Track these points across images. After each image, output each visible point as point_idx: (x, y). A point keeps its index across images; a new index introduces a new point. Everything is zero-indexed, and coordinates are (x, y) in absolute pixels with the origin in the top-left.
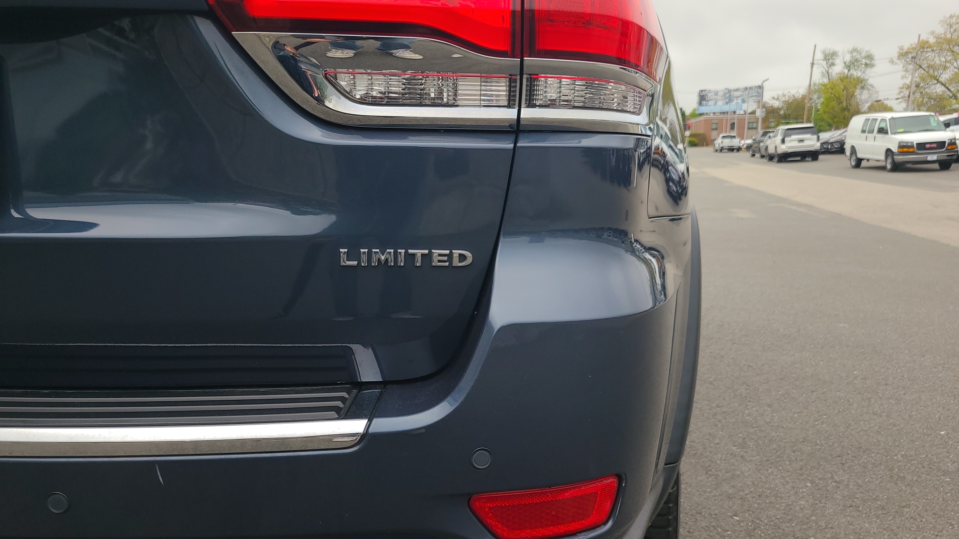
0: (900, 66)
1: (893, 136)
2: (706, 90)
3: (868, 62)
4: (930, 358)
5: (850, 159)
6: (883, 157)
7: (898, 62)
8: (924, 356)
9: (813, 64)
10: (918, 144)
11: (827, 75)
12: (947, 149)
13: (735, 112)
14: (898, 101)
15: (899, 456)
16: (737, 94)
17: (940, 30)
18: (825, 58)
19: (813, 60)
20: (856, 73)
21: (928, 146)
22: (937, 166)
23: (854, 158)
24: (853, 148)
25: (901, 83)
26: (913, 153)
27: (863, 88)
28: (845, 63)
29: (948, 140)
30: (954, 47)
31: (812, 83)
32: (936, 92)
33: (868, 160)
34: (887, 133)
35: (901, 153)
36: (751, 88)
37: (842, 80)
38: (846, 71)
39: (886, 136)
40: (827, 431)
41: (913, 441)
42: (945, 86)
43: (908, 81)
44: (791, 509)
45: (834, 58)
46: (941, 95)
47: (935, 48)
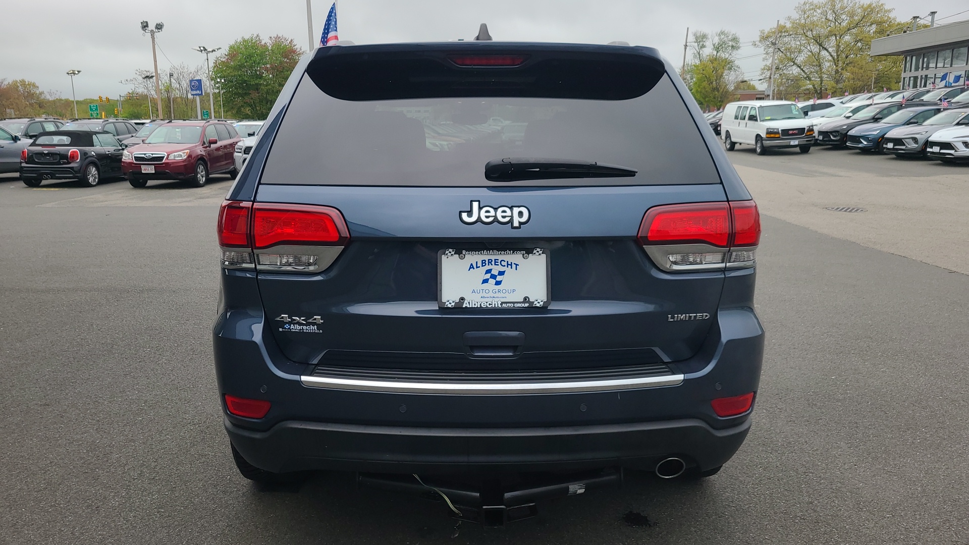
0: (761, 50)
1: (762, 123)
3: (734, 44)
4: (818, 329)
5: (725, 143)
6: (754, 142)
7: (760, 44)
8: (814, 327)
9: (686, 46)
10: (783, 130)
11: (698, 56)
12: (806, 135)
14: (761, 81)
15: (811, 393)
17: (795, 16)
18: (697, 40)
19: (686, 42)
20: (723, 55)
21: (791, 132)
22: (798, 150)
23: (728, 142)
24: (727, 131)
25: (762, 64)
26: (778, 138)
27: (730, 69)
28: (714, 45)
29: (807, 127)
30: (807, 31)
31: (685, 64)
32: (792, 73)
33: (740, 144)
34: (756, 120)
35: (769, 139)
37: (712, 61)
38: (715, 53)
39: (756, 122)
40: (766, 380)
41: (817, 383)
42: (800, 67)
43: (769, 63)
44: (759, 424)
45: (704, 40)
46: (797, 76)
47: (791, 33)
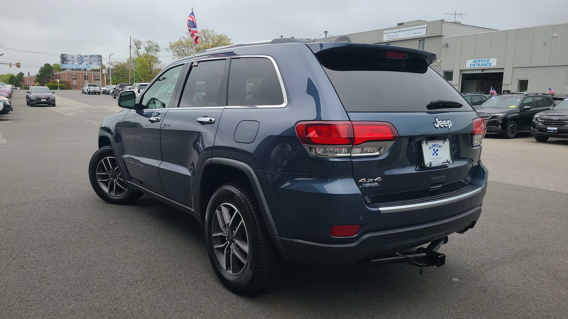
2: (66, 54)
3: (157, 48)
7: (170, 50)
9: (130, 47)
11: (137, 53)
13: (85, 70)
16: (85, 59)
18: (136, 44)
19: (131, 45)
20: (151, 54)
27: (156, 61)
28: (145, 48)
31: (131, 57)
36: (94, 56)
37: (145, 57)
38: (146, 52)
45: (140, 44)
47: (185, 45)
